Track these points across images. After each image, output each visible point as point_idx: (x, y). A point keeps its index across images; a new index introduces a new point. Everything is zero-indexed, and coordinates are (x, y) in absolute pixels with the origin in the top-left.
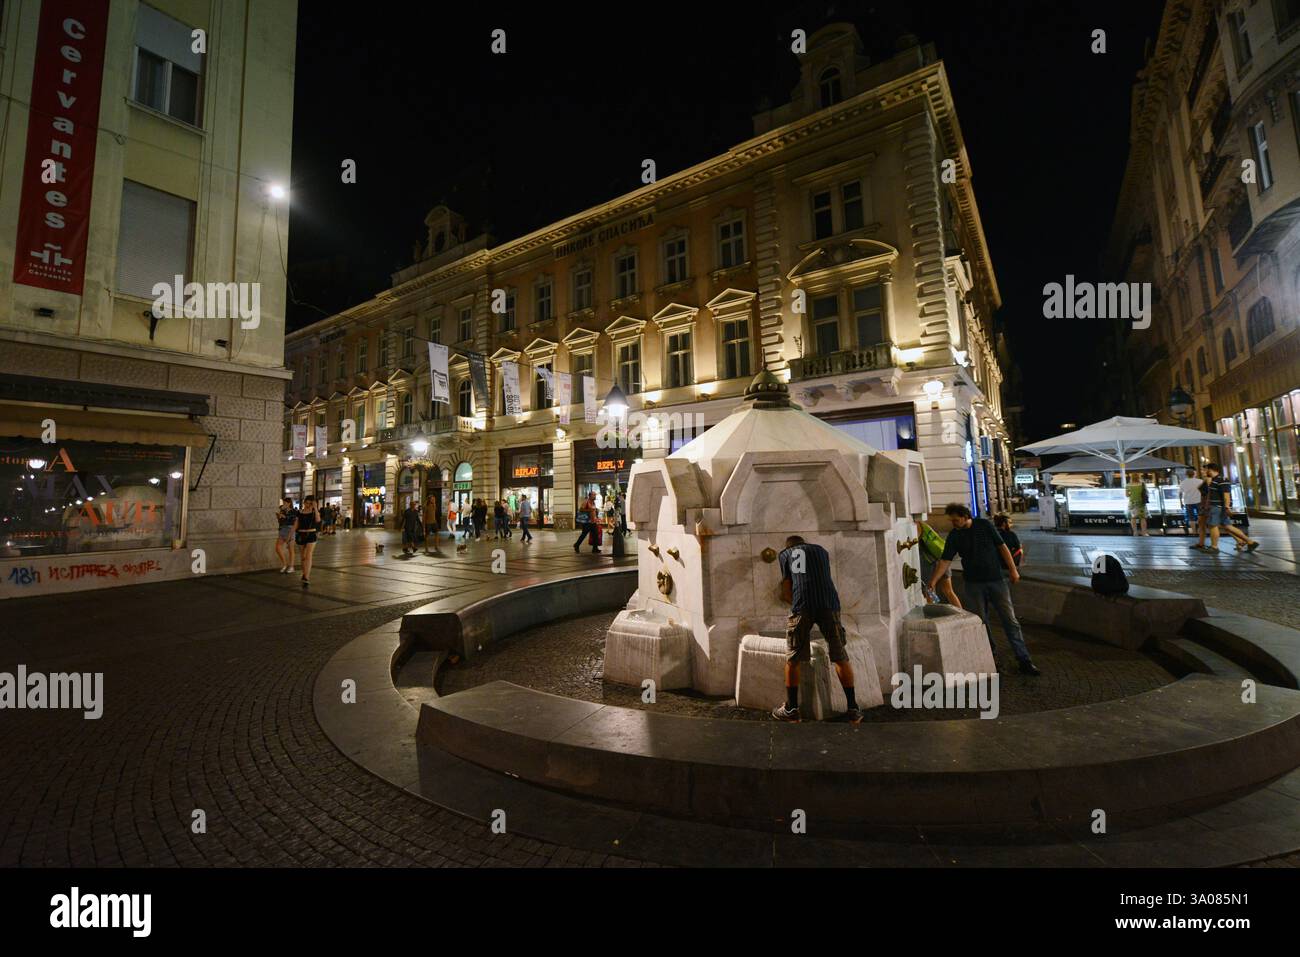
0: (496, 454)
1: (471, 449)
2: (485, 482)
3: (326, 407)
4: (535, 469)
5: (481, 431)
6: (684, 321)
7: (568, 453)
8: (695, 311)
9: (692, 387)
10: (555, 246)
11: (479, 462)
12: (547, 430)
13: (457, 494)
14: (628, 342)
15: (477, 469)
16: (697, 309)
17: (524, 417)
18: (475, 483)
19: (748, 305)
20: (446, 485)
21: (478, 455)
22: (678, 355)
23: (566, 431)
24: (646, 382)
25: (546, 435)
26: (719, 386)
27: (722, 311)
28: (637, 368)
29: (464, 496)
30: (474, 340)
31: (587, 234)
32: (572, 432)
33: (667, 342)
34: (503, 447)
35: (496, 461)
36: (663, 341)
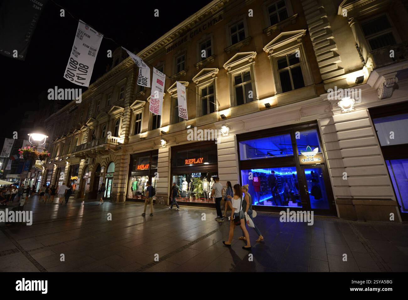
0: (128, 157)
1: (116, 154)
2: (121, 173)
3: (66, 139)
4: (148, 165)
5: (121, 144)
6: (247, 62)
7: (167, 154)
8: (254, 54)
9: (255, 102)
10: (167, 48)
11: (118, 162)
12: (156, 142)
13: (107, 180)
14: (207, 85)
15: (118, 165)
16: (255, 53)
17: (144, 135)
18: (116, 173)
19: (299, 40)
20: (102, 175)
21: (118, 158)
22: (241, 87)
23: (167, 141)
24: (219, 105)
25: (155, 144)
26: (278, 98)
27: (275, 51)
28: (213, 99)
29: (110, 181)
30: (124, 99)
31: (184, 37)
32: (170, 142)
33: (233, 80)
34: (132, 153)
35: (128, 161)
36: (231, 79)
